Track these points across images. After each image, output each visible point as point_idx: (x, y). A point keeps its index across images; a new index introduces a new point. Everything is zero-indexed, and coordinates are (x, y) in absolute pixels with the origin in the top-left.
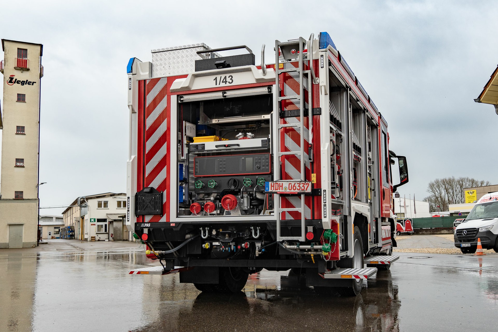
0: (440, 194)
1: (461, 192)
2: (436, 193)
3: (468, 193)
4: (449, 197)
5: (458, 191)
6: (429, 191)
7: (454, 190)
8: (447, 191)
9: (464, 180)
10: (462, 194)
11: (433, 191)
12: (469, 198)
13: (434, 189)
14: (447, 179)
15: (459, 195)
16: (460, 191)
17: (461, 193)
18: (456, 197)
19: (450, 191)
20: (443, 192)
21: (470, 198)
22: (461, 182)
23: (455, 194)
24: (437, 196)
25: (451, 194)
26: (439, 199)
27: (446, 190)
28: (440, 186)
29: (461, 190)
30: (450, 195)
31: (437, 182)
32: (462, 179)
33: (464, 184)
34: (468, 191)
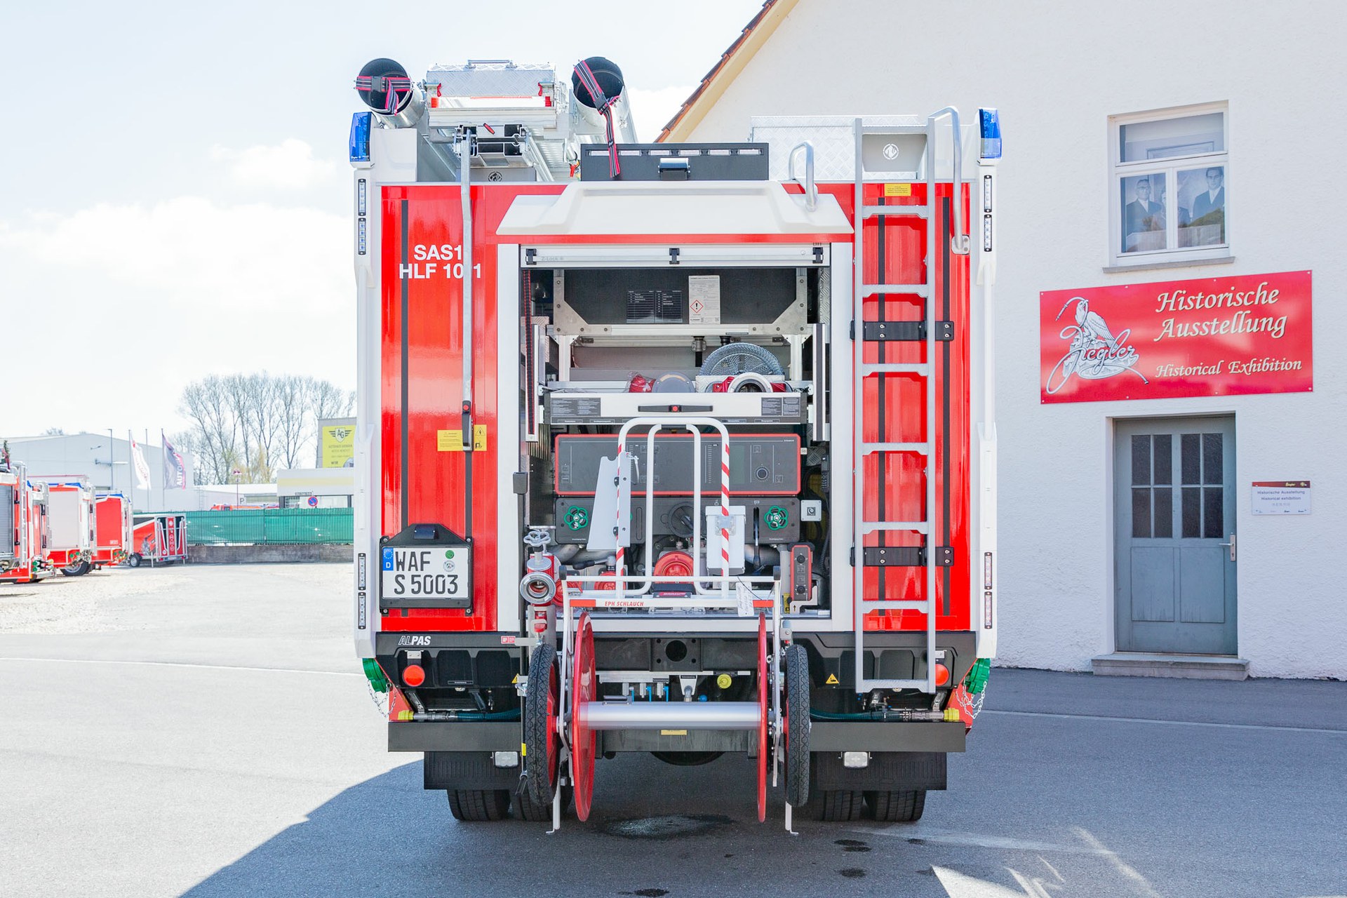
0: (219, 425)
1: (288, 421)
2: (207, 419)
3: (333, 433)
4: (246, 436)
5: (277, 417)
6: (182, 410)
7: (265, 414)
8: (241, 416)
9: (298, 382)
10: (288, 427)
11: (196, 413)
12: (333, 449)
13: (201, 407)
14: (247, 375)
15: (280, 432)
16: (285, 418)
17: (286, 425)
18: (271, 437)
19: (253, 414)
20: (230, 418)
21: (336, 449)
22: (288, 390)
23: (267, 426)
24: (208, 430)
25: (256, 425)
26: (216, 441)
27: (240, 412)
28: (222, 397)
29: (288, 413)
30: (250, 428)
31: (212, 383)
32: (293, 379)
33: (297, 396)
34: (332, 429)
